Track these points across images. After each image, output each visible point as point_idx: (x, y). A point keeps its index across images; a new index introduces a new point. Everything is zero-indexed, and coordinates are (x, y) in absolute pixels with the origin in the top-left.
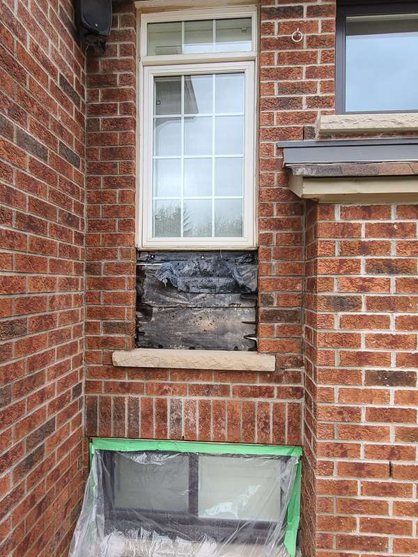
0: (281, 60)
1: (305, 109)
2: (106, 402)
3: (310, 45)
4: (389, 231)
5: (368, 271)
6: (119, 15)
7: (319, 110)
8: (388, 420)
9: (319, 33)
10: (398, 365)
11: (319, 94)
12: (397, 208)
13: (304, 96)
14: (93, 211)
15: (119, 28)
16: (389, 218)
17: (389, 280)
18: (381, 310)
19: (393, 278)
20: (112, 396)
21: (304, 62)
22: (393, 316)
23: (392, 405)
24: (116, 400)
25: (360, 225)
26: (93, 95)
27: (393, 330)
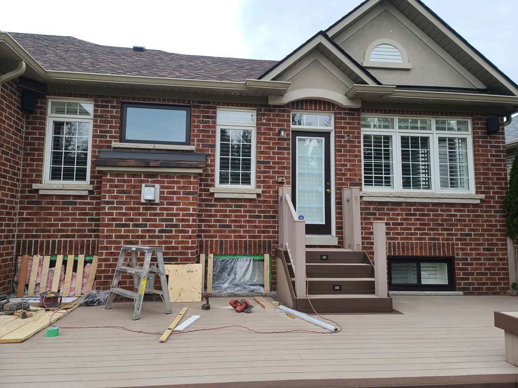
0: (101, 122)
1: (108, 139)
2: (25, 242)
3: (111, 118)
4: (124, 181)
5: (117, 193)
6: (39, 101)
7: (113, 140)
8: (121, 238)
9: (114, 114)
10: (125, 221)
11: (113, 134)
12: (127, 175)
13: (108, 135)
14: (24, 170)
15: (39, 105)
16: (124, 177)
17: (123, 196)
18: (120, 205)
19: (124, 195)
20: (28, 239)
21: (108, 123)
22: (124, 207)
23: (122, 233)
24: (29, 241)
25: (115, 179)
26: (27, 128)
27: (124, 211)
